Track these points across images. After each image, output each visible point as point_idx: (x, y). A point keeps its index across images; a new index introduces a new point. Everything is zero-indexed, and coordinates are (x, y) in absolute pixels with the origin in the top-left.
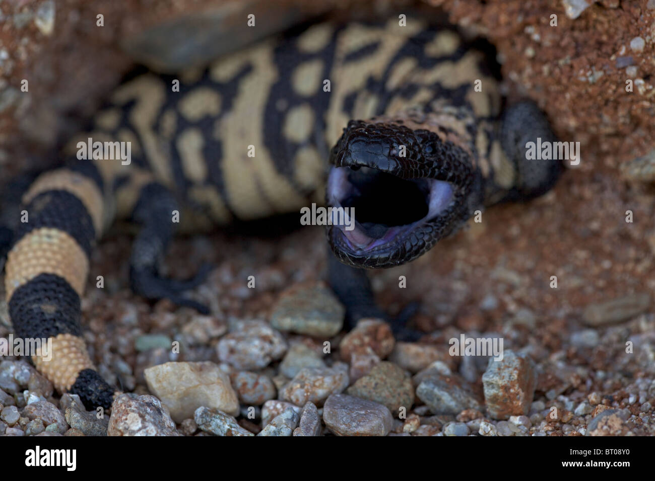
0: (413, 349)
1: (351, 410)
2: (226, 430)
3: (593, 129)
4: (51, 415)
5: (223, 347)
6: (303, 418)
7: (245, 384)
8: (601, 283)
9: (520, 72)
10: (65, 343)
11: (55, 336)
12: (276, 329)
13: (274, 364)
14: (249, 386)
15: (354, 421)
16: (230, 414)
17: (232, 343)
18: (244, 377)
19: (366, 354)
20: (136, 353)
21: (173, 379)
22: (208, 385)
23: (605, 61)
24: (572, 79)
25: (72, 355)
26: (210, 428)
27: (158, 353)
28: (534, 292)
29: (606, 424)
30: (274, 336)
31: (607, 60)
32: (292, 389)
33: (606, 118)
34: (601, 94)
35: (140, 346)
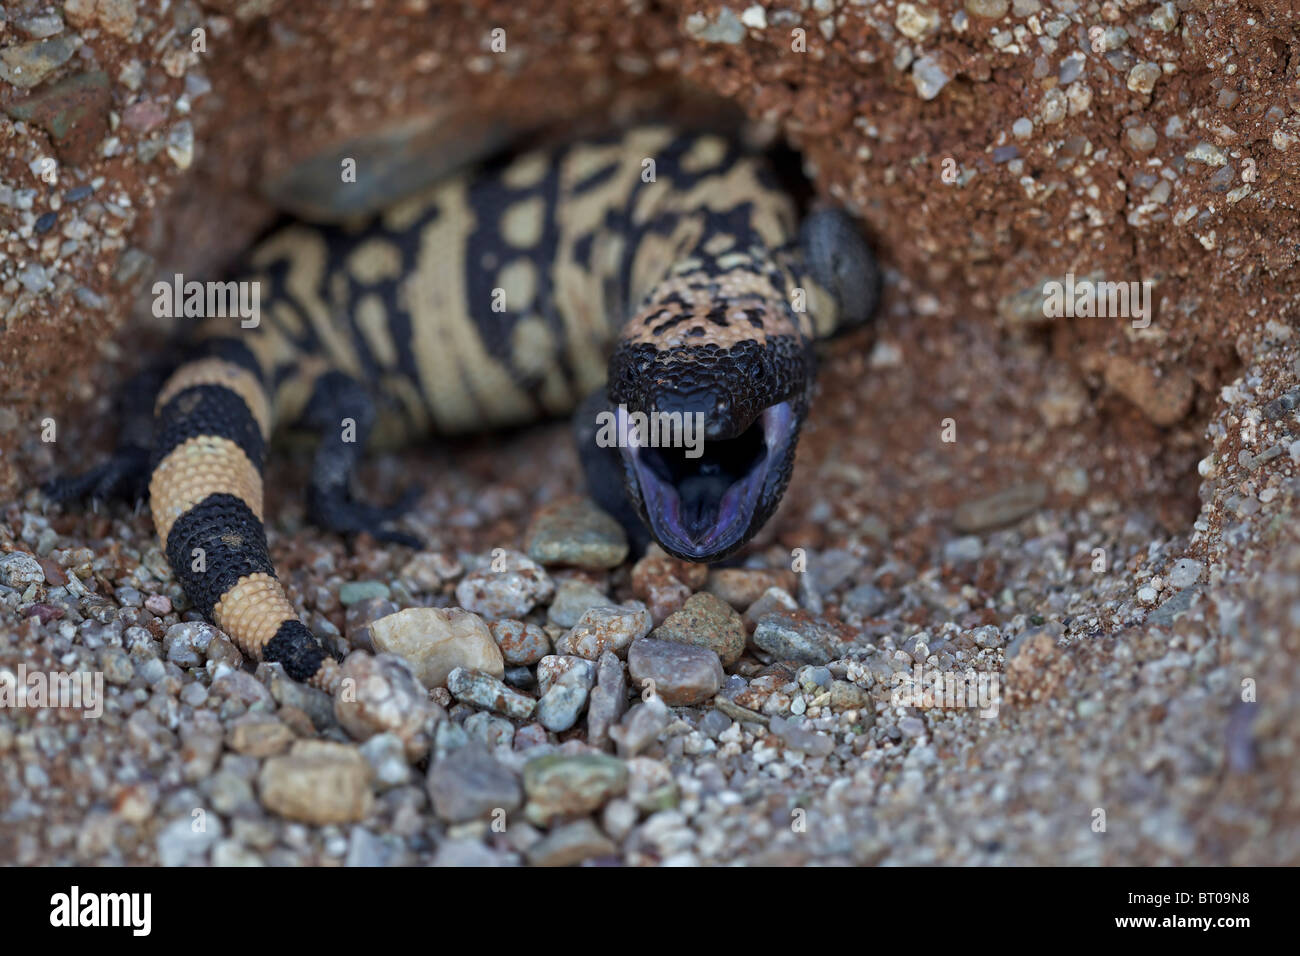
0: (734, 576)
1: (670, 657)
2: (495, 698)
3: (957, 255)
4: (251, 691)
5: (465, 590)
6: (602, 673)
7: (508, 636)
8: (977, 472)
9: (848, 183)
10: (262, 585)
11: (247, 575)
12: (537, 561)
13: (540, 609)
14: (515, 639)
15: (676, 671)
16: (496, 676)
17: (480, 583)
18: (506, 627)
19: (671, 585)
20: (343, 608)
21: (415, 632)
22: (463, 637)
23: (974, 155)
24: (932, 184)
25: (273, 600)
26: (472, 697)
27: (377, 604)
28: (883, 493)
29: (1032, 646)
30: (537, 570)
31: (980, 154)
32: (576, 637)
33: (978, 237)
34: (971, 203)
35: (345, 598)
